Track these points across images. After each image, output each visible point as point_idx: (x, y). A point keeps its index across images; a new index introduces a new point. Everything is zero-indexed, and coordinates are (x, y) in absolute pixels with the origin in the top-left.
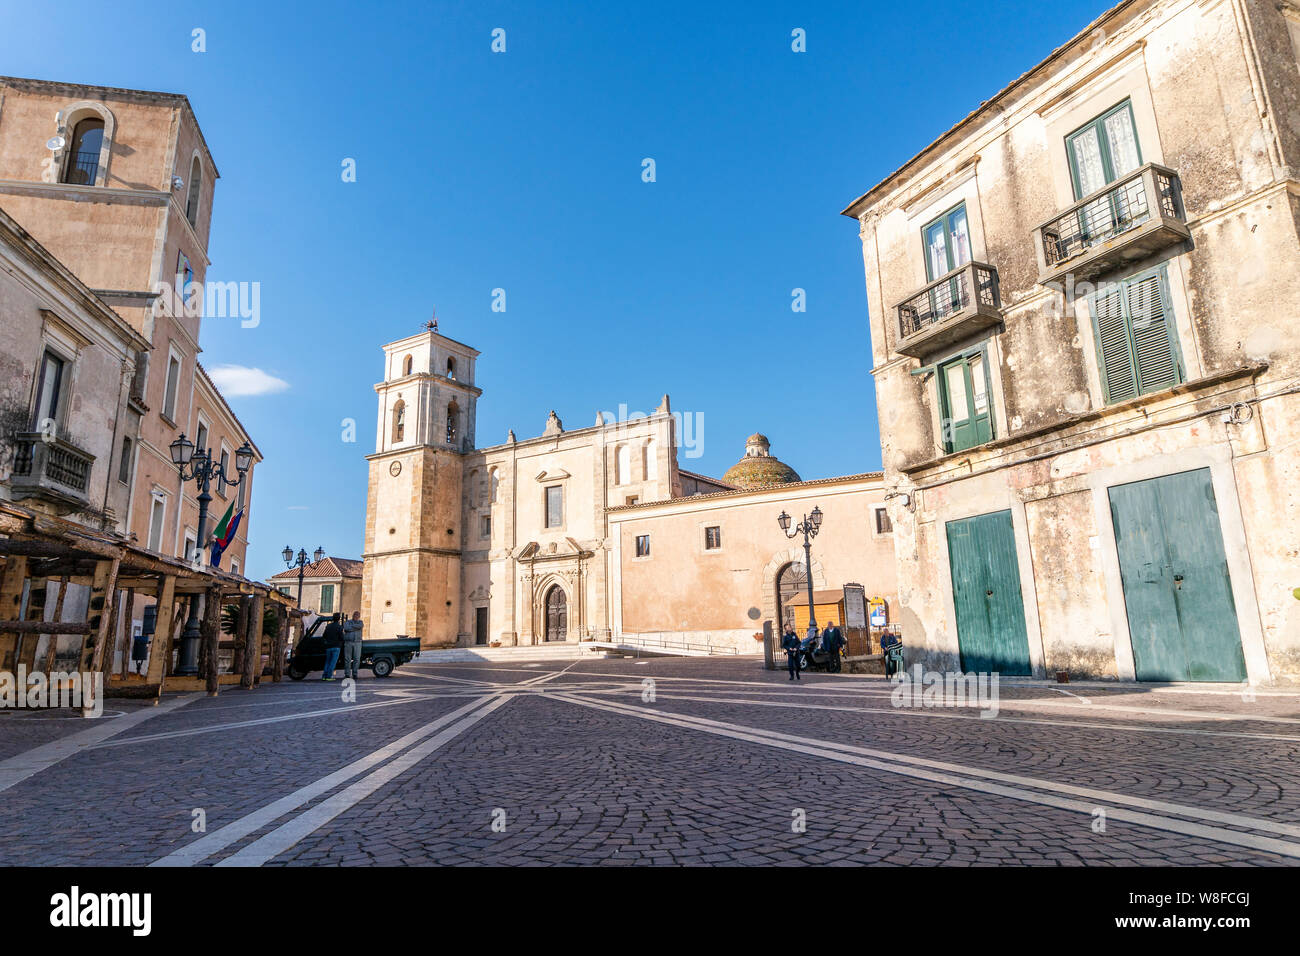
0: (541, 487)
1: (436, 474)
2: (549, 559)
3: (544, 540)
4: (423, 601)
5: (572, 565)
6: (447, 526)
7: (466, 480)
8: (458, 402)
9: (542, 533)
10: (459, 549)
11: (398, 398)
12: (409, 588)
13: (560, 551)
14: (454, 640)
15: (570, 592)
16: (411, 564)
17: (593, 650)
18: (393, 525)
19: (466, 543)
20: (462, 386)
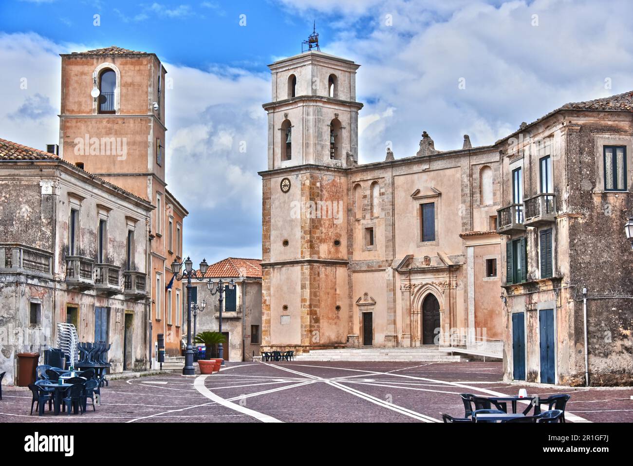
0: (416, 205)
1: (322, 191)
2: (423, 271)
3: (421, 253)
4: (315, 307)
5: (444, 278)
6: (334, 238)
7: (350, 193)
8: (340, 118)
9: (418, 247)
10: (346, 258)
11: (284, 119)
12: (302, 295)
13: (434, 264)
14: (344, 340)
15: (442, 301)
16: (303, 274)
17: (450, 354)
18: (286, 236)
19: (352, 253)
20: (343, 103)
